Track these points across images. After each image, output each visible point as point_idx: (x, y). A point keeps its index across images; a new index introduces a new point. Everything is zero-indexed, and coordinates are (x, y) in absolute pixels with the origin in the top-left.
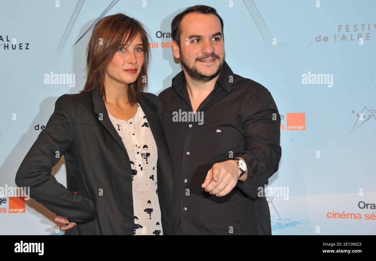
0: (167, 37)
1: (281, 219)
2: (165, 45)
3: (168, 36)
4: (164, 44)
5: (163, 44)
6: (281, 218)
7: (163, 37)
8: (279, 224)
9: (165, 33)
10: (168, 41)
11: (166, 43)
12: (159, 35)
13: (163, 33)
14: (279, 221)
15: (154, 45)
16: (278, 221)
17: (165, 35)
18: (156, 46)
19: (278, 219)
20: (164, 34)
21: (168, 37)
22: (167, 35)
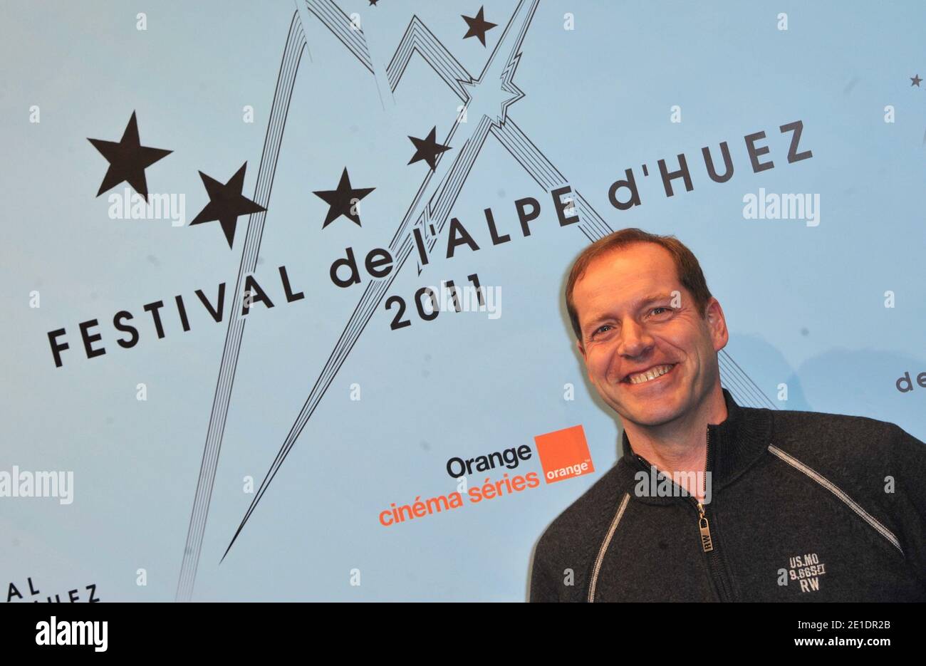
0: (479, 469)
2: (480, 492)
3: (483, 466)
4: (478, 492)
5: (474, 491)
7: (470, 472)
9: (472, 460)
10: (487, 480)
11: (481, 488)
12: (456, 467)
13: (467, 462)
15: (449, 501)
17: (474, 466)
18: (456, 503)
20: (469, 463)
21: (483, 470)
22: (478, 463)
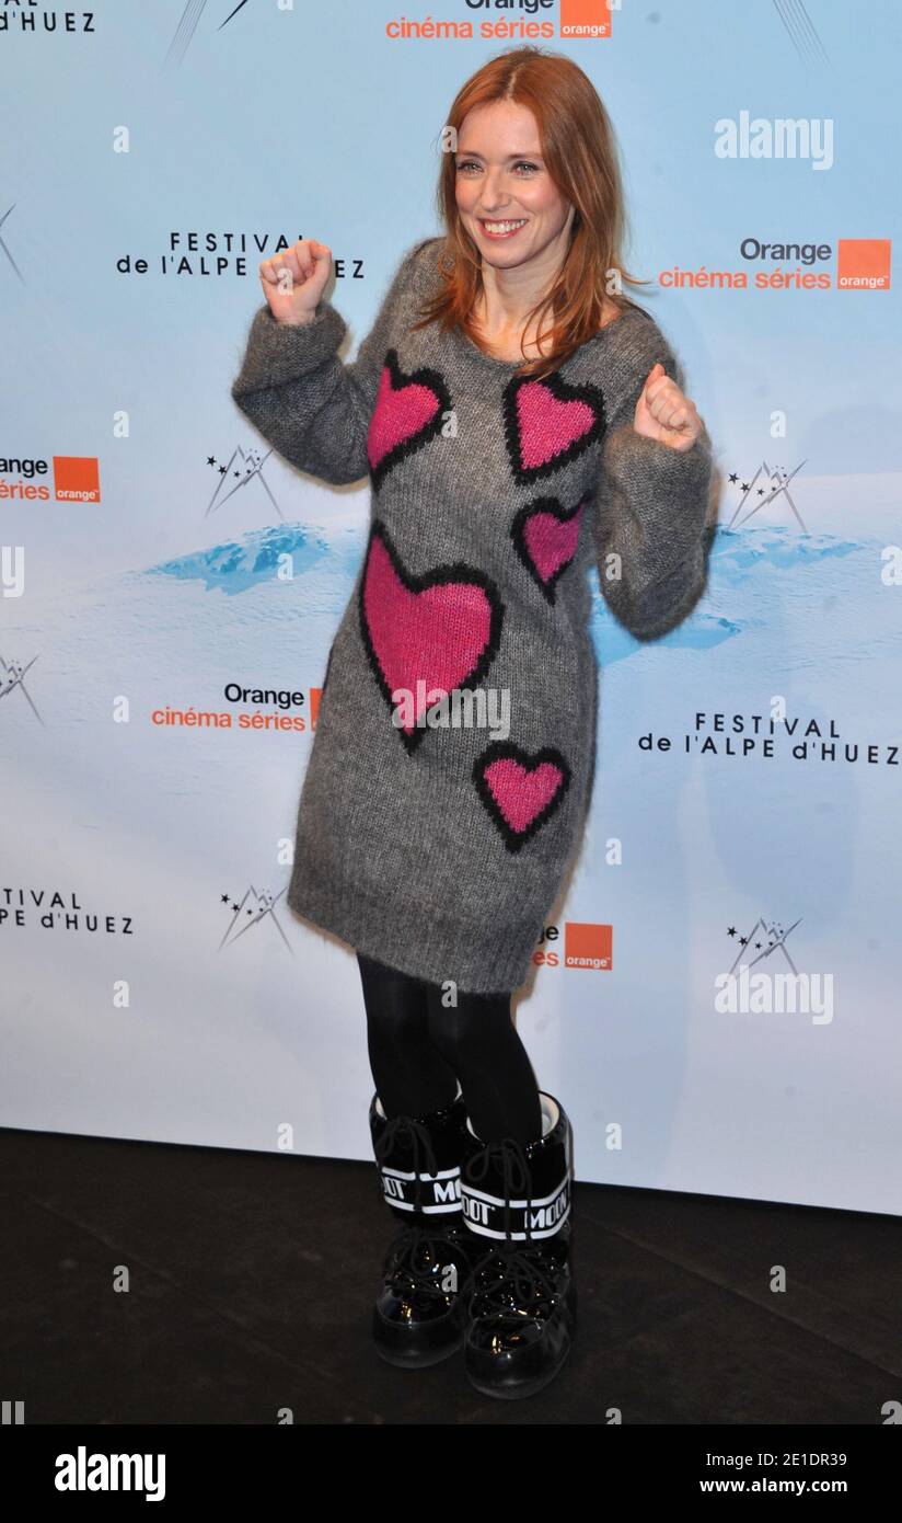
1: (808, 537)
6: (810, 534)
8: (803, 550)
14: (805, 543)
16: (799, 542)
19: (802, 537)
